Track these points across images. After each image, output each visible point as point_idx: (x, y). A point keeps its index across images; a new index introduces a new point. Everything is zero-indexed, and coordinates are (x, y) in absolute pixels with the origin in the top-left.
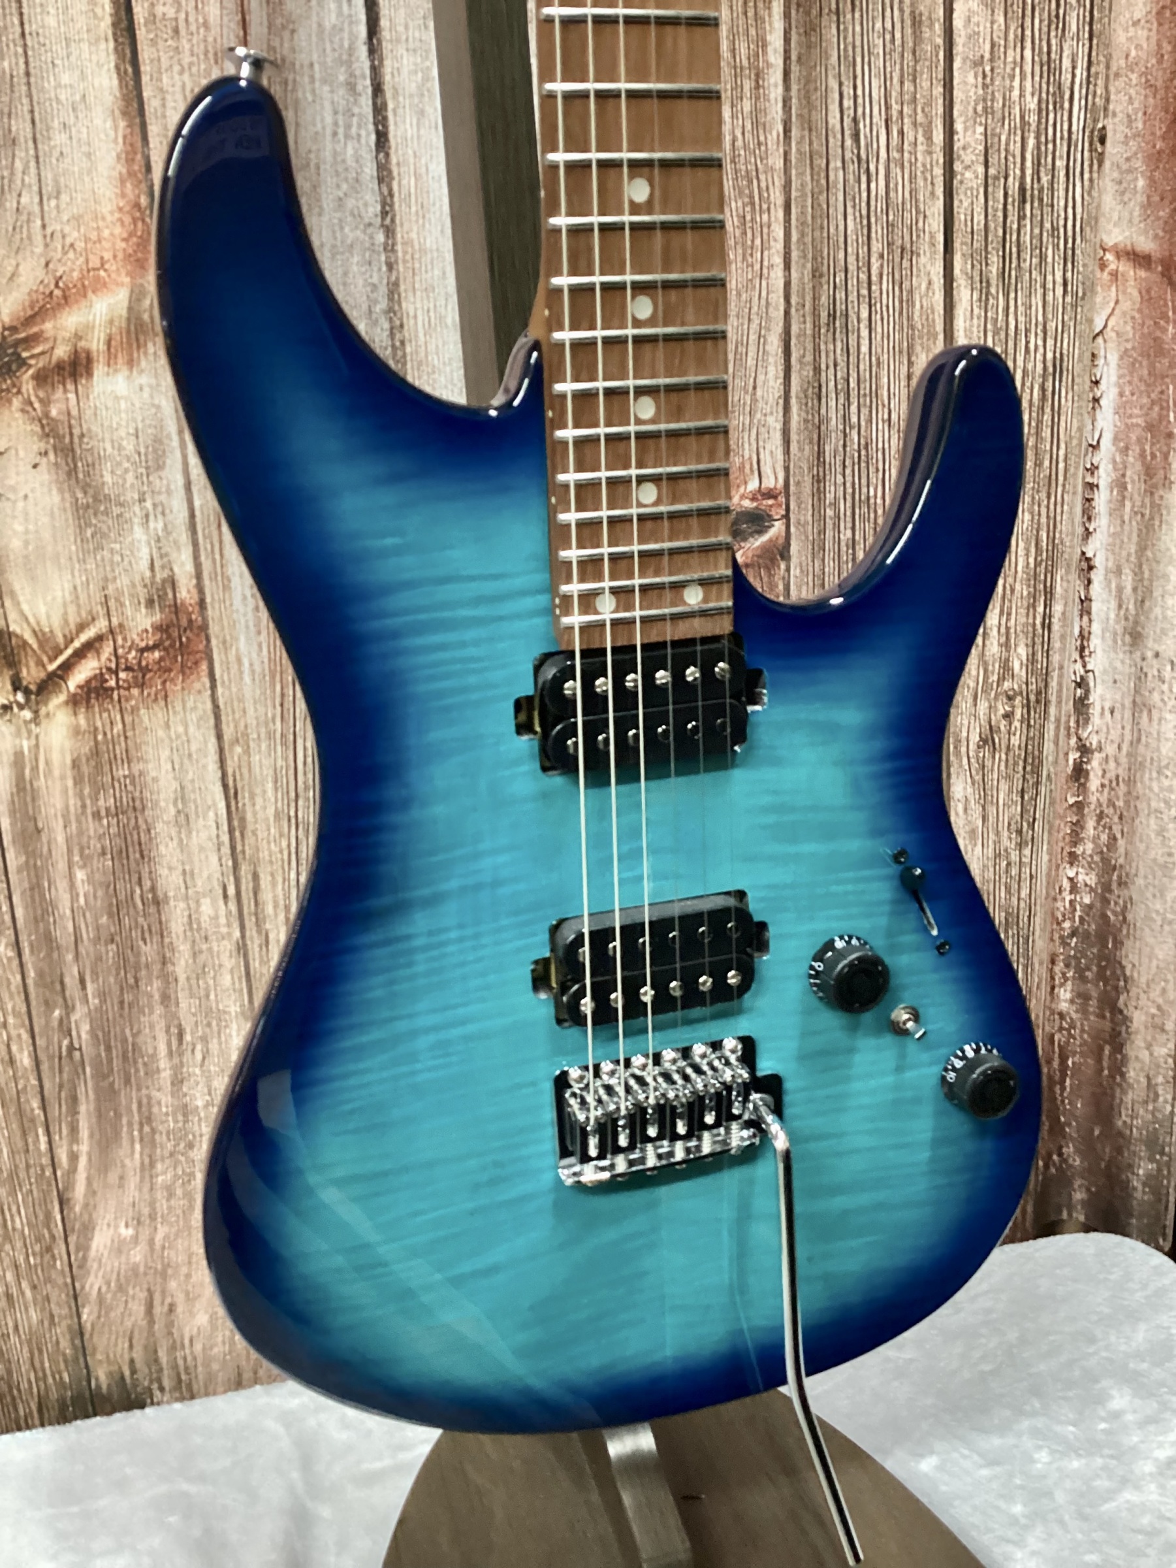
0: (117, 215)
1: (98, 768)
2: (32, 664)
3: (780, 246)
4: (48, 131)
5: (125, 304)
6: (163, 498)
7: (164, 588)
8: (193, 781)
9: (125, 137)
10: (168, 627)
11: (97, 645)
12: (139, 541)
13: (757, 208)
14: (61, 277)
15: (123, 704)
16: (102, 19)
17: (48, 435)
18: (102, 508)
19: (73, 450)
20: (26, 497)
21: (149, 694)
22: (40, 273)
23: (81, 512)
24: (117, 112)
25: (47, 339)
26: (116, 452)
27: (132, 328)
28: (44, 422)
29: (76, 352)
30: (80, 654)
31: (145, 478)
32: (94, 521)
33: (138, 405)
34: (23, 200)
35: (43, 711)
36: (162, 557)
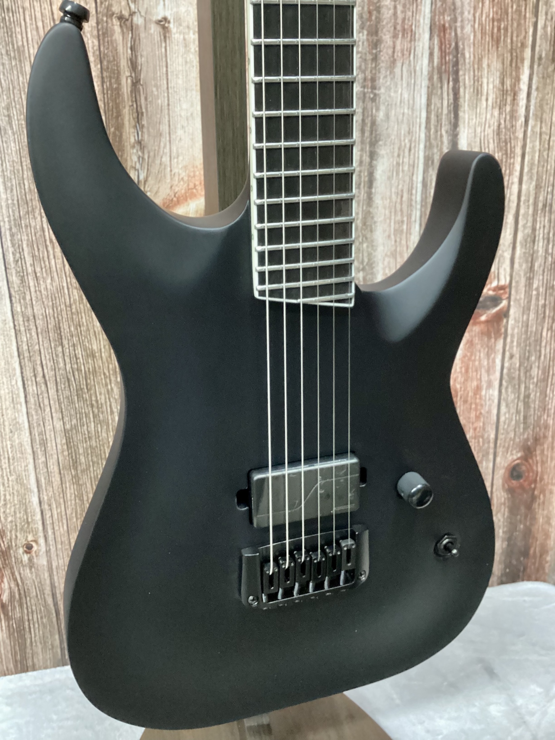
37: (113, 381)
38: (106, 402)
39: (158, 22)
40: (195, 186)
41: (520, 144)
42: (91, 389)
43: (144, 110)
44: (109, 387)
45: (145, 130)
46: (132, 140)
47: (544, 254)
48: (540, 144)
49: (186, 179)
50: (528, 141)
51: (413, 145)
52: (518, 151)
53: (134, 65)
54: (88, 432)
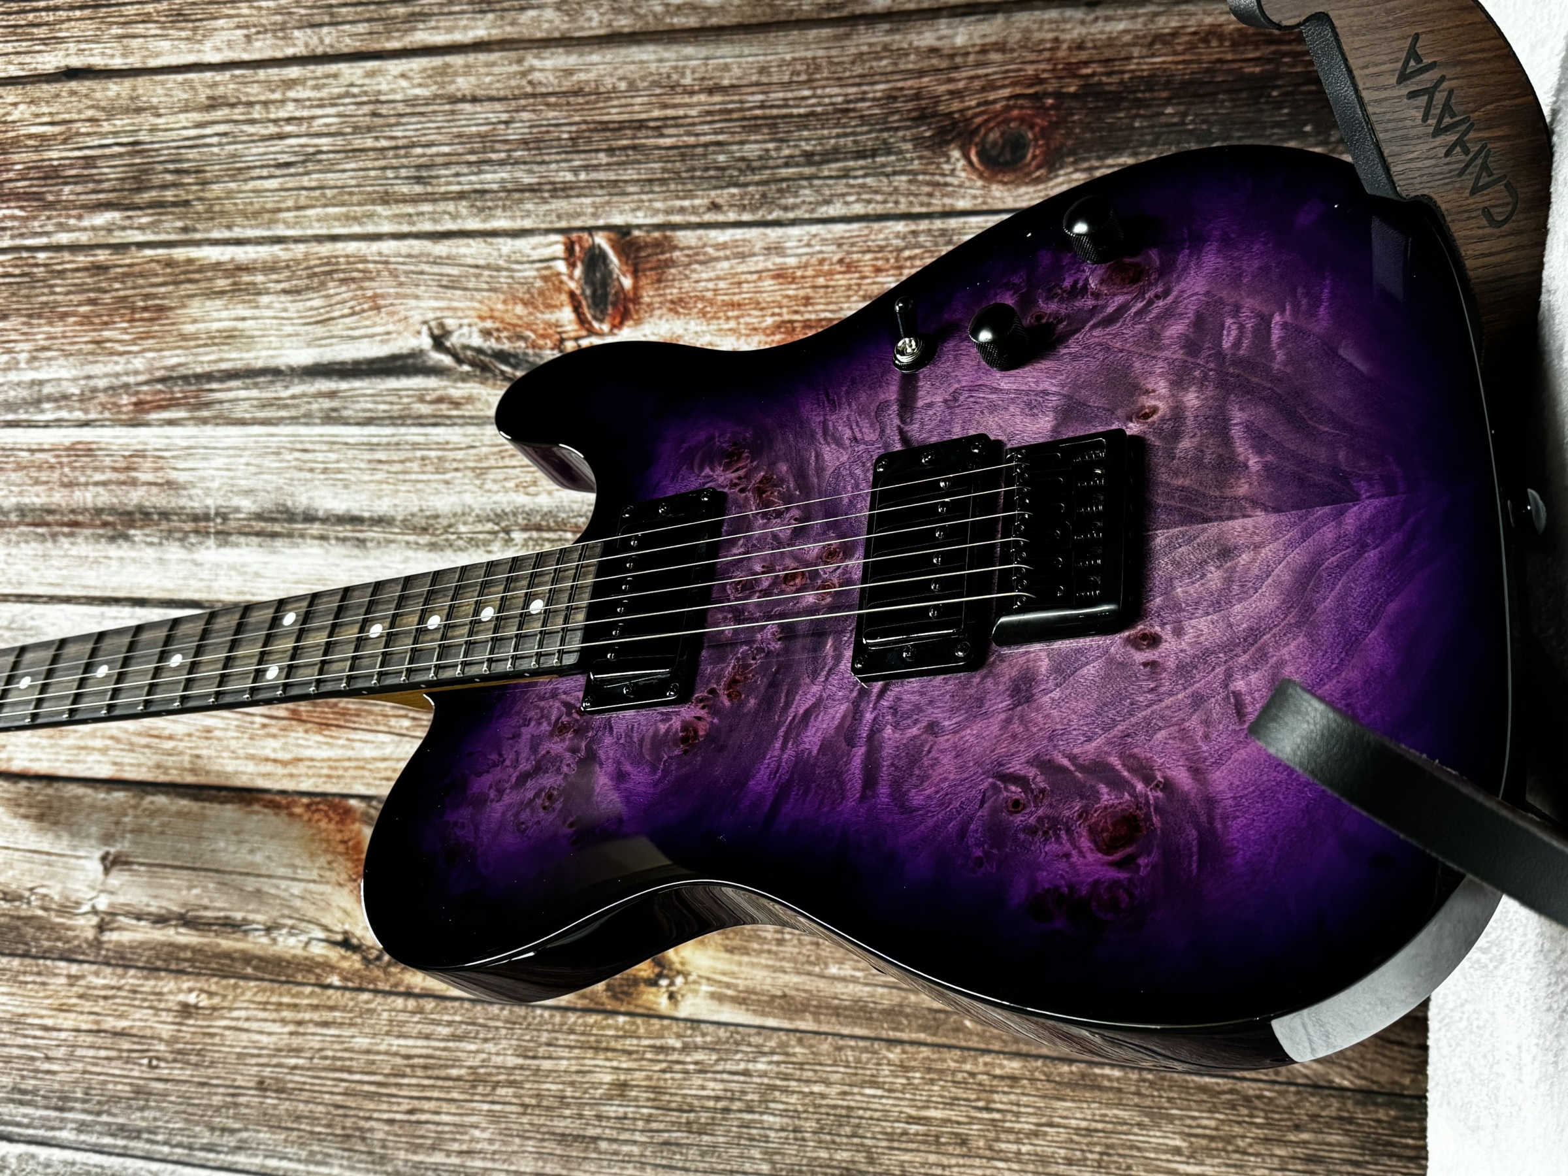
37: (682, 1058)
38: (722, 1081)
39: (107, 871)
40: (343, 842)
41: (315, 248)
42: (690, 1105)
43: (222, 914)
44: (692, 1067)
45: (251, 917)
46: (265, 940)
47: (509, 168)
48: (313, 207)
49: (330, 857)
50: (309, 232)
51: (299, 446)
52: (326, 249)
53: (161, 920)
54: (782, 1130)
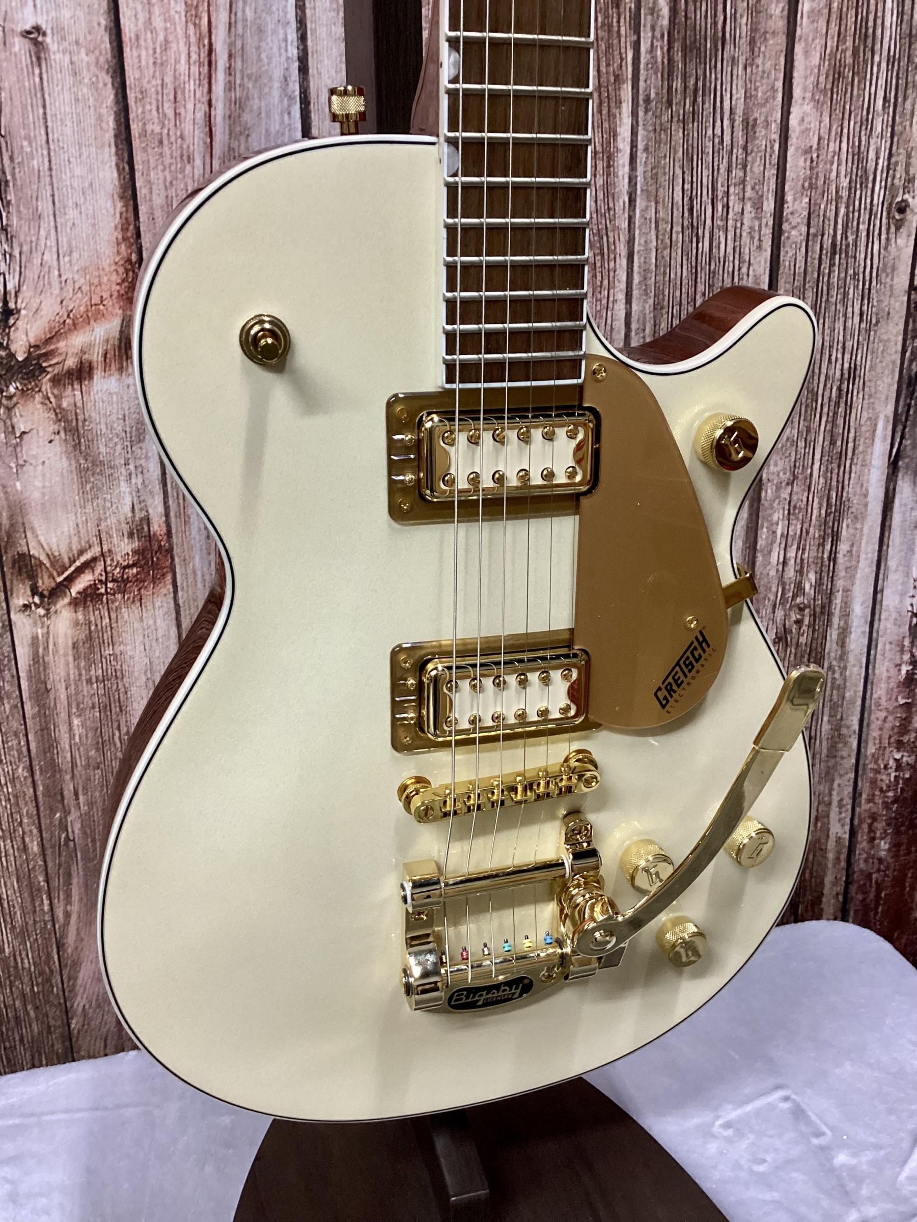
0: (114, 267)
1: (92, 647)
2: (46, 577)
3: (623, 286)
4: (64, 208)
5: (118, 329)
6: (143, 462)
7: (141, 524)
8: (158, 657)
9: (121, 214)
10: (143, 551)
11: (92, 564)
12: (124, 493)
13: (606, 257)
14: (71, 311)
15: (110, 606)
16: (108, 131)
17: (60, 420)
18: (98, 470)
19: (78, 430)
20: (44, 462)
21: (129, 598)
22: (57, 308)
23: (83, 473)
24: (116, 196)
25: (60, 354)
26: (109, 431)
27: (123, 345)
28: (58, 411)
29: (81, 362)
30: (80, 571)
31: (129, 449)
32: (92, 480)
33: (126, 399)
34: (45, 257)
35: (53, 609)
36: (140, 503)
